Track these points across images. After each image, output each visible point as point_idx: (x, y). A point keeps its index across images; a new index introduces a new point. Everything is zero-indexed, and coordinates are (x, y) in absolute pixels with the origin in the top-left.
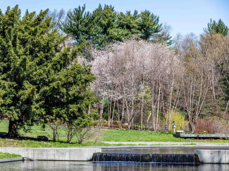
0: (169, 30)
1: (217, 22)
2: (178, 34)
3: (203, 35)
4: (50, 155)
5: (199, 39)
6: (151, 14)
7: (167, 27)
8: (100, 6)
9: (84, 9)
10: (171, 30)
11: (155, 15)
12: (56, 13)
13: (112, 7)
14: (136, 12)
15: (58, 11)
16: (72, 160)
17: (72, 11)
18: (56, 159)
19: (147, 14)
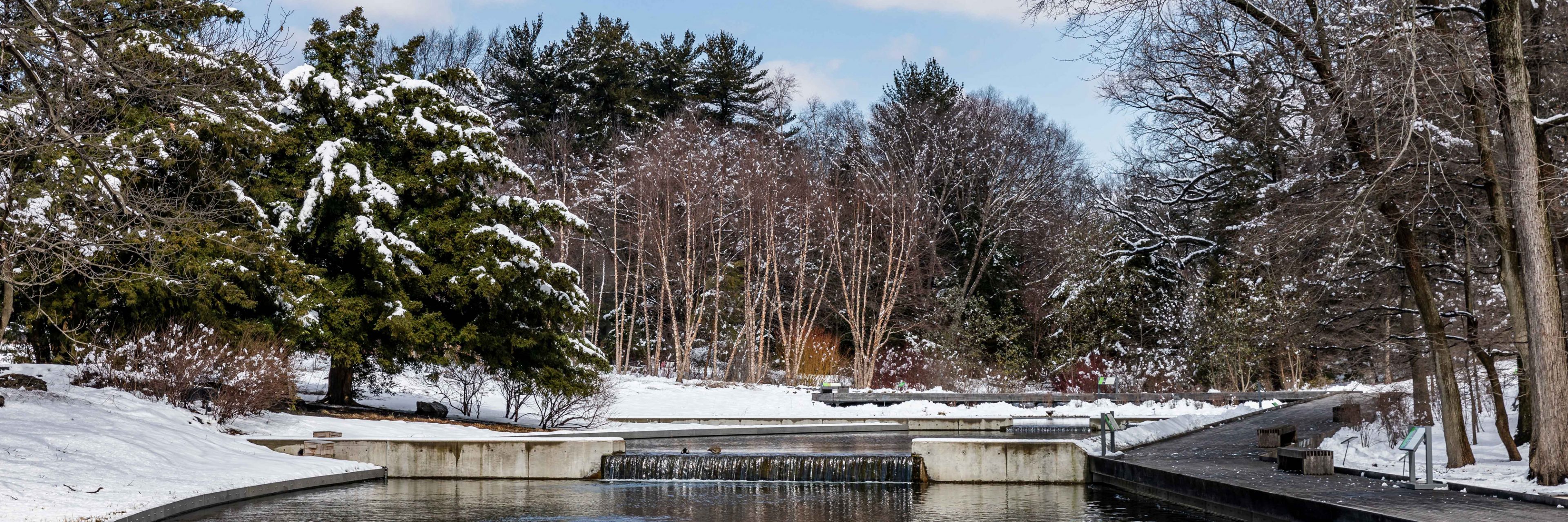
0: (790, 90)
1: (921, 68)
2: (812, 101)
3: (882, 104)
4: (466, 462)
5: (868, 118)
6: (739, 44)
7: (784, 82)
8: (584, 19)
9: (538, 27)
10: (796, 88)
11: (750, 49)
12: (456, 40)
13: (623, 23)
14: (689, 38)
15: (462, 35)
16: (535, 476)
17: (503, 32)
18: (484, 475)
19: (725, 43)
